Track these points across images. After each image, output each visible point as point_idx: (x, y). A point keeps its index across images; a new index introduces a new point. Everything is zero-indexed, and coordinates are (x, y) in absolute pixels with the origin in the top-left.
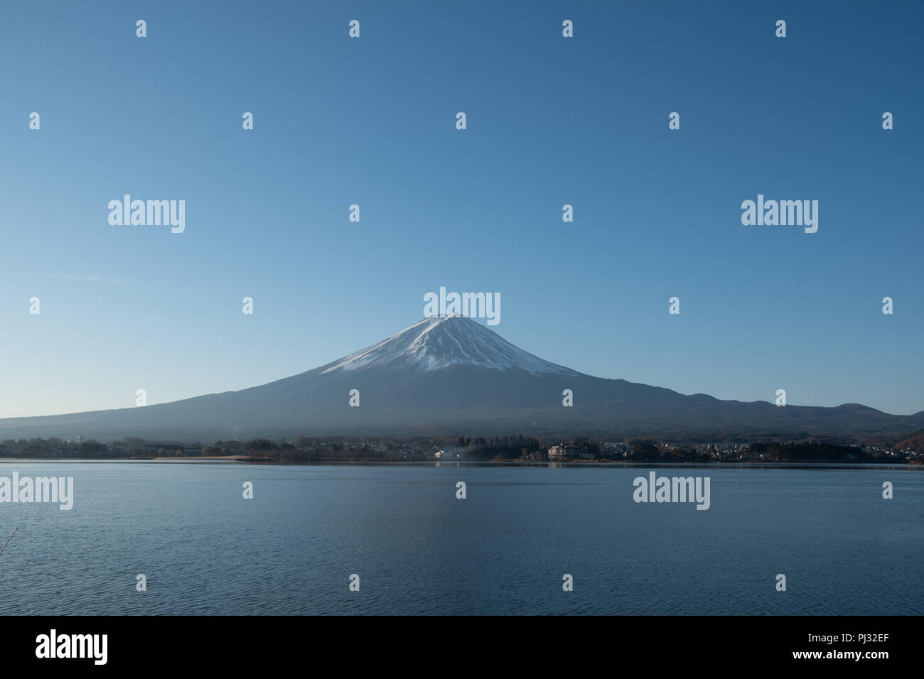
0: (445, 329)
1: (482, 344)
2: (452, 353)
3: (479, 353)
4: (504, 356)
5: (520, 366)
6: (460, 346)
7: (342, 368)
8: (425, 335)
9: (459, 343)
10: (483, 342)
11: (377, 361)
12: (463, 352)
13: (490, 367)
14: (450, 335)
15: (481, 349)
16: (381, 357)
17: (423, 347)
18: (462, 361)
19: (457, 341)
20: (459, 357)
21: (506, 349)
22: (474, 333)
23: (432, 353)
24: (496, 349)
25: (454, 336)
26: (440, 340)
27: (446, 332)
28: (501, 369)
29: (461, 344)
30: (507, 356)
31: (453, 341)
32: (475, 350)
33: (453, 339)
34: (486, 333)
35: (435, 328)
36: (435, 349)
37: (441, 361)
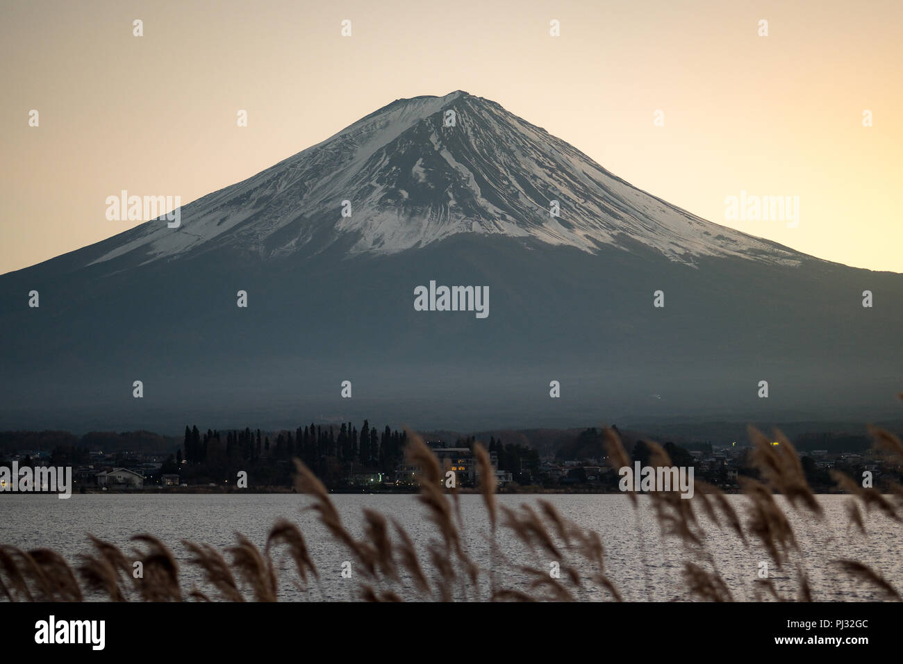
0: (433, 139)
1: (535, 177)
2: (452, 203)
3: (527, 201)
4: (596, 209)
5: (643, 240)
6: (474, 186)
7: (147, 247)
8: (378, 155)
9: (472, 174)
10: (539, 171)
11: (247, 227)
12: (482, 201)
13: (555, 241)
14: (446, 154)
15: (530, 191)
16: (257, 216)
17: (372, 188)
18: (476, 227)
19: (464, 171)
20: (469, 214)
21: (601, 192)
22: (513, 148)
23: (396, 204)
24: (572, 188)
25: (458, 158)
26: (418, 169)
27: (437, 148)
28: (585, 246)
29: (479, 179)
30: (604, 209)
31: (456, 172)
32: (516, 195)
33: (453, 163)
34: (547, 148)
35: (408, 135)
36: (405, 194)
37: (420, 225)
